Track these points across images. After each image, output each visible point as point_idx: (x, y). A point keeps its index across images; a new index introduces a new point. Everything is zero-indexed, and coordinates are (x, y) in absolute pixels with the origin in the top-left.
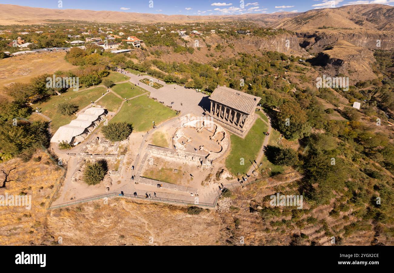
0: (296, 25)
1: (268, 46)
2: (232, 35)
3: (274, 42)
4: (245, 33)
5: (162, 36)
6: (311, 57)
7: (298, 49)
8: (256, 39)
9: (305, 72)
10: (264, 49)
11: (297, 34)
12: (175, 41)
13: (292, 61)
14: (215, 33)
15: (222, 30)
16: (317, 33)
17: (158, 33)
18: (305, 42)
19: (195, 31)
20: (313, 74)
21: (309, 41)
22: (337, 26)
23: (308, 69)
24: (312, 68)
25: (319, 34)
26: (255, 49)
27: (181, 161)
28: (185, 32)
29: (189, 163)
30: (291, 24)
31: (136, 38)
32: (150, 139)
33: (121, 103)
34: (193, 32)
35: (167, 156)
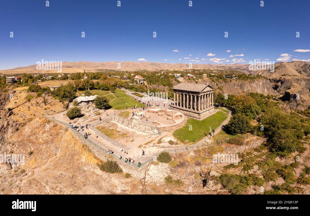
1: (250, 88)
2: (221, 79)
3: (254, 85)
4: (231, 77)
5: (161, 77)
6: (281, 96)
7: (273, 91)
8: (241, 83)
9: (278, 105)
10: (248, 91)
11: (270, 80)
12: (171, 82)
13: (269, 98)
14: (206, 76)
15: (212, 74)
16: (281, 79)
17: (158, 75)
18: (276, 86)
19: (189, 75)
20: (283, 106)
21: (278, 85)
22: (290, 74)
23: (279, 103)
24: (282, 102)
25: (282, 79)
26: (240, 91)
27: (132, 130)
28: (180, 74)
29: (138, 132)
30: (266, 73)
31: (141, 77)
32: (118, 114)
33: (114, 99)
34: (187, 75)
35: (123, 124)
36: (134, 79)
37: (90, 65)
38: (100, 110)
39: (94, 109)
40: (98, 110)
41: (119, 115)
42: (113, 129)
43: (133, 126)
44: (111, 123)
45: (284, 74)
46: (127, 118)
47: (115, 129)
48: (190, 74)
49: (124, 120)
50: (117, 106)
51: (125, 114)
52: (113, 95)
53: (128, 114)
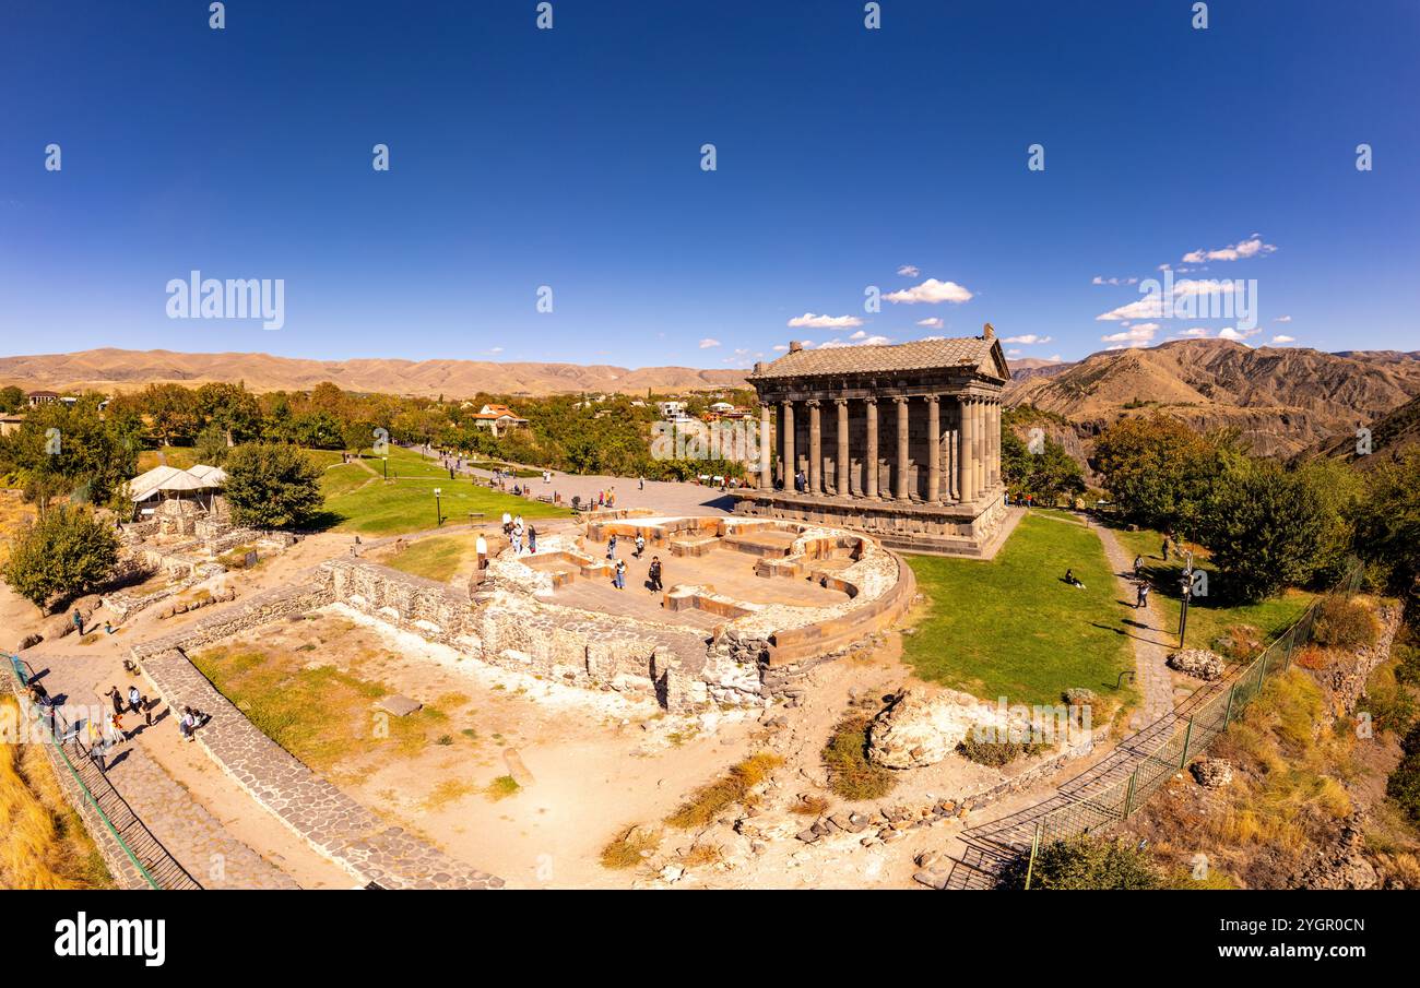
0: (1065, 401)
5: (598, 416)
11: (1075, 426)
12: (645, 439)
16: (1124, 421)
17: (583, 406)
19: (720, 406)
22: (1163, 397)
25: (1129, 422)
27: (487, 675)
28: (684, 404)
29: (541, 686)
30: (1052, 400)
31: (507, 411)
32: (380, 556)
33: (362, 483)
34: (716, 408)
35: (413, 629)
36: (475, 420)
37: (278, 373)
38: (260, 537)
39: (222, 531)
40: (244, 534)
41: (386, 564)
42: (329, 671)
43: (492, 641)
44: (319, 617)
45: (1135, 399)
46: (442, 580)
47: (344, 671)
48: (729, 405)
49: (415, 595)
50: (380, 516)
51: (429, 557)
52: (364, 466)
53: (452, 556)
